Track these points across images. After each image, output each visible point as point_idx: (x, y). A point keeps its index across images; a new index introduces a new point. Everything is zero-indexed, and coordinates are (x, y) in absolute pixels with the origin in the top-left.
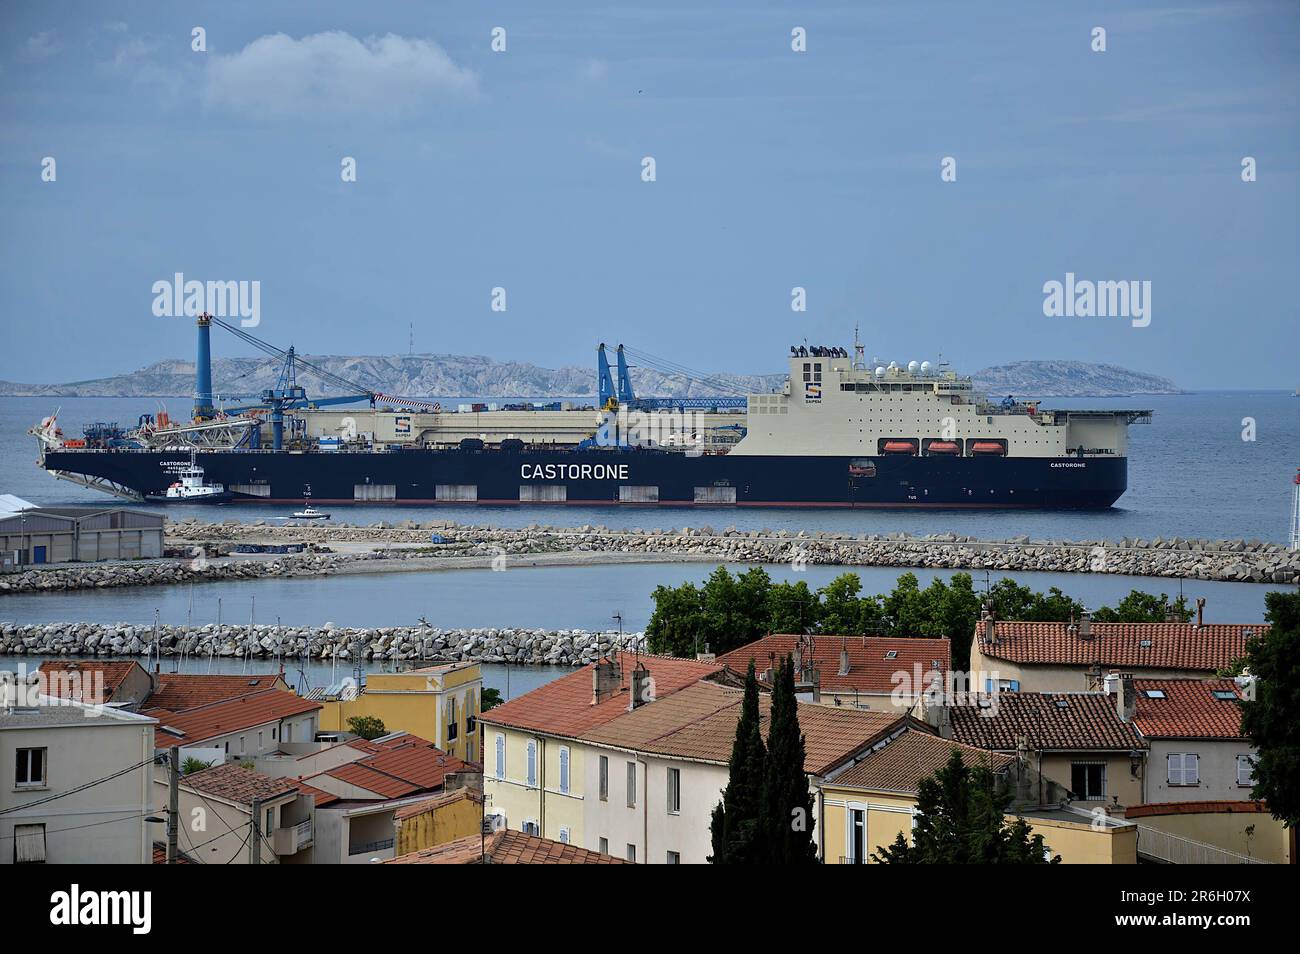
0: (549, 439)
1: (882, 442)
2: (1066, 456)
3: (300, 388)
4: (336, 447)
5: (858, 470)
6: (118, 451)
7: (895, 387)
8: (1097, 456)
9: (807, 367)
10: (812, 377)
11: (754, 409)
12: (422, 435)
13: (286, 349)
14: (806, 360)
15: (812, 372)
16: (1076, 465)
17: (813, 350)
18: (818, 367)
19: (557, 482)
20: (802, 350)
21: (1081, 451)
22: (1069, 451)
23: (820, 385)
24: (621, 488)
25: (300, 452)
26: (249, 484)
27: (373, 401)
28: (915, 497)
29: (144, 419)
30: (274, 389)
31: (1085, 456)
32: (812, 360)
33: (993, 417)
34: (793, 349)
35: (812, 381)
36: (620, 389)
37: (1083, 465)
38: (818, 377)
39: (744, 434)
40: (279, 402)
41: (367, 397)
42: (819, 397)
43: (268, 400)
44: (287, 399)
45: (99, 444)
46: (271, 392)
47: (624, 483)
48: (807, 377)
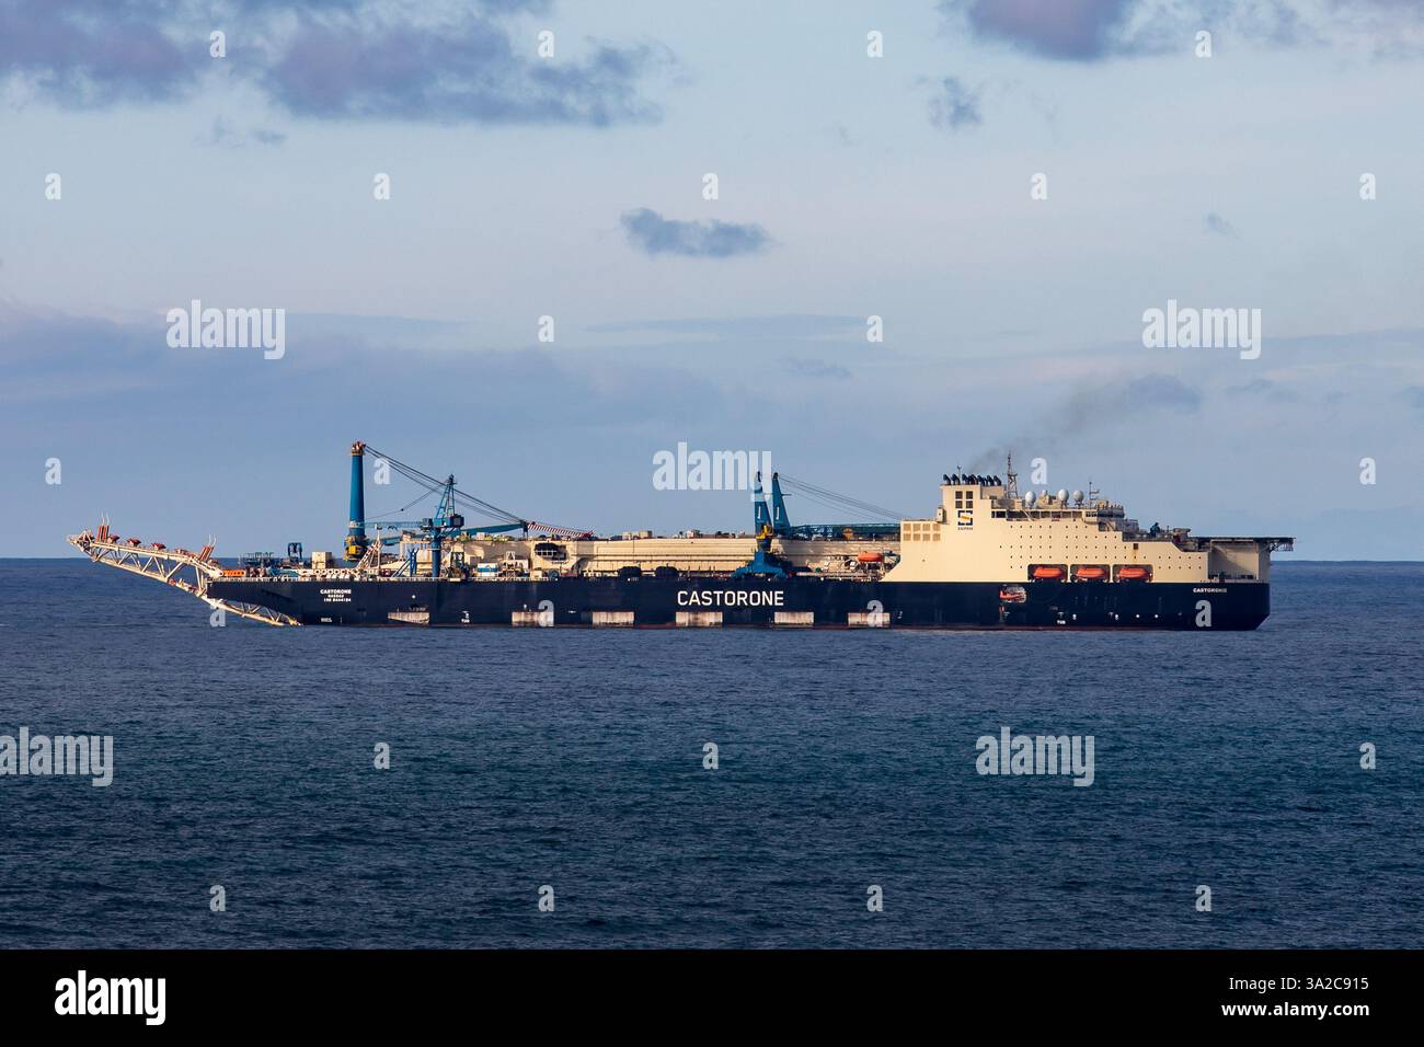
0: (705, 567)
1: (1032, 568)
2: (1208, 581)
3: (459, 516)
4: (493, 574)
5: (1008, 596)
6: (279, 580)
7: (1045, 515)
8: (1238, 581)
9: (959, 495)
10: (964, 505)
11: (907, 537)
12: (578, 562)
13: (444, 479)
14: (958, 488)
15: (964, 500)
16: (1217, 590)
17: (964, 477)
18: (970, 495)
19: (713, 608)
20: (955, 478)
21: (1223, 576)
22: (1210, 577)
23: (971, 512)
24: (776, 613)
25: (458, 580)
26: (408, 611)
27: (526, 530)
28: (1064, 622)
29: (292, 548)
30: (433, 517)
31: (1226, 581)
32: (964, 488)
33: (1140, 543)
34: (946, 478)
35: (964, 508)
36: (775, 516)
37: (1225, 590)
38: (970, 505)
39: (898, 561)
40: (438, 530)
41: (520, 526)
42: (971, 524)
43: (426, 529)
44: (446, 527)
45: (258, 573)
46: (430, 520)
47: (780, 609)
48: (959, 505)
